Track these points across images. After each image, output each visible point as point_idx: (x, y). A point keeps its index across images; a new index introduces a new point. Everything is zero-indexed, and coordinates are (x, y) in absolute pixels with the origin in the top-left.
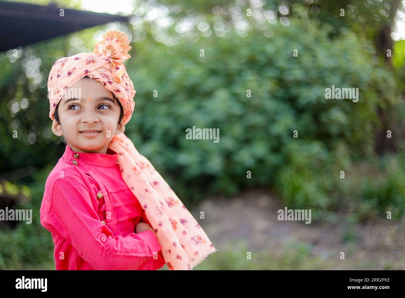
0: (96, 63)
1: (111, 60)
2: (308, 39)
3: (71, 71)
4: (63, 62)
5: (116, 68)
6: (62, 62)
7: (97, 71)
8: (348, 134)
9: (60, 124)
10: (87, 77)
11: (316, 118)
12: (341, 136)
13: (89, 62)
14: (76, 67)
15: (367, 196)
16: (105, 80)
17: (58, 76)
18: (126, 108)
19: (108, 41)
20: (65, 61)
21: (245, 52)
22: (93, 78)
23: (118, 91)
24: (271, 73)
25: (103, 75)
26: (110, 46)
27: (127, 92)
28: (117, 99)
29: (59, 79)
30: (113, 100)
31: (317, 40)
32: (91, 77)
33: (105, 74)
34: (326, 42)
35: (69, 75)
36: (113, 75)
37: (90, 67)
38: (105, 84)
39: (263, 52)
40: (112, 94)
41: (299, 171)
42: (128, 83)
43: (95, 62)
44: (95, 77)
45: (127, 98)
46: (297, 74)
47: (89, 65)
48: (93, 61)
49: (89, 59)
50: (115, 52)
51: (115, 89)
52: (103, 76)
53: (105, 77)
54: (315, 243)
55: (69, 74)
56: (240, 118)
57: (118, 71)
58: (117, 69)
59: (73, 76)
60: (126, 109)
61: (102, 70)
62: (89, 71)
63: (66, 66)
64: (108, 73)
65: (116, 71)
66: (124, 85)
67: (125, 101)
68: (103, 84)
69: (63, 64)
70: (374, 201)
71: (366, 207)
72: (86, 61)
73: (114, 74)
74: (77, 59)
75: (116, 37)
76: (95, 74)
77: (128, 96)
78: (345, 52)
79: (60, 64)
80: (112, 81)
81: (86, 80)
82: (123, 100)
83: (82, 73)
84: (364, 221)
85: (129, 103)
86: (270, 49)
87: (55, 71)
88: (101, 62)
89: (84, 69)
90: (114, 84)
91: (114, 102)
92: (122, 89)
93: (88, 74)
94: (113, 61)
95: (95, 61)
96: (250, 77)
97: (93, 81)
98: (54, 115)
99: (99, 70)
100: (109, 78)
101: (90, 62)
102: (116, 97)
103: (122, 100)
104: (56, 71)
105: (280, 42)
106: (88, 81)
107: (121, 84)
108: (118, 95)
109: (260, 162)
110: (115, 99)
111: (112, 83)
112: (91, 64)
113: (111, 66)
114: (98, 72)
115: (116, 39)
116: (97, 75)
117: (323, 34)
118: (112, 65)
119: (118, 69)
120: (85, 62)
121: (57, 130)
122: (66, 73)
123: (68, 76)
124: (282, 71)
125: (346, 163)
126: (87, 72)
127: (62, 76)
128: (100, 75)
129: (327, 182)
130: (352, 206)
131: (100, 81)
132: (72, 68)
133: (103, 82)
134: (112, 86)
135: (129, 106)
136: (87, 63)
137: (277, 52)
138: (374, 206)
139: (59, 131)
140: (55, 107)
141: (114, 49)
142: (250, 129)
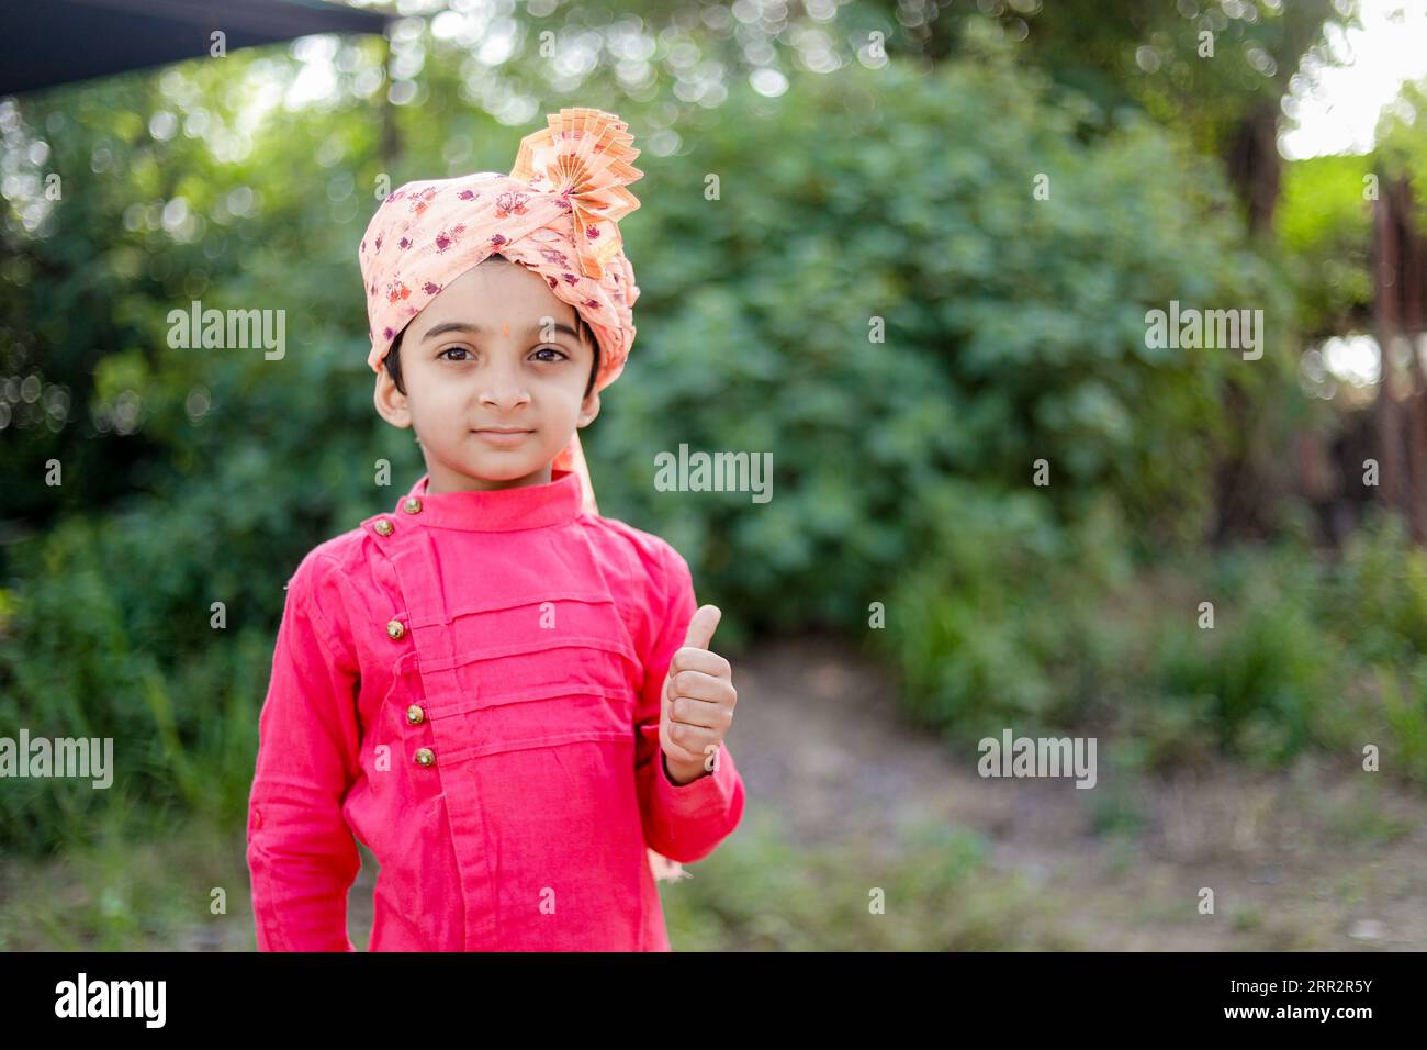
0: (527, 214)
1: (575, 205)
2: (1009, 135)
3: (448, 235)
4: (421, 199)
5: (591, 232)
6: (415, 196)
7: (531, 239)
8: (1126, 469)
9: (404, 393)
10: (497, 257)
11: (1025, 413)
12: (1107, 475)
13: (505, 211)
14: (464, 223)
15: (1181, 684)
16: (556, 271)
17: (404, 243)
18: (611, 349)
19: (568, 141)
20: (428, 198)
21: (790, 169)
22: (518, 262)
23: (594, 304)
24: (878, 244)
25: (550, 255)
26: (572, 156)
27: (617, 303)
28: (586, 326)
29: (408, 253)
30: (575, 329)
31: (1038, 143)
32: (513, 259)
33: (555, 252)
34: (1067, 155)
35: (441, 248)
36: (580, 253)
37: (511, 228)
38: (554, 283)
39: (852, 171)
40: (571, 312)
41: (960, 584)
42: (621, 274)
43: (526, 210)
44: (522, 260)
45: (617, 322)
46: (968, 255)
47: (506, 220)
48: (519, 208)
49: (505, 200)
50: (589, 182)
51: (583, 299)
52: (550, 259)
53: (555, 260)
54: (1000, 830)
55: (443, 242)
56: (768, 390)
57: (596, 243)
58: (594, 234)
59: (454, 252)
60: (608, 352)
61: (547, 238)
62: (508, 240)
63: (431, 215)
64: (563, 247)
65: (591, 241)
66: (610, 284)
67: (609, 331)
68: (549, 281)
69: (421, 207)
70: (1205, 703)
71: (1174, 718)
72: (498, 205)
73: (582, 251)
74: (467, 195)
75: (596, 133)
76: (522, 251)
77: (619, 316)
78: (1129, 189)
79: (409, 202)
80: (577, 276)
81: (495, 266)
82: (604, 328)
83: (483, 243)
84: (1168, 765)
85: (620, 337)
86: (877, 161)
87: (395, 223)
88: (542, 210)
89: (491, 234)
90: (584, 283)
91: (575, 335)
92: (604, 297)
93: (502, 249)
94: (580, 209)
95: (526, 206)
96: (813, 254)
97: (516, 272)
98: (384, 360)
99: (536, 236)
100: (567, 262)
101: (508, 209)
102: (583, 318)
103: (601, 330)
104: (397, 225)
105: (912, 140)
106: (502, 272)
107: (603, 282)
108: (589, 315)
109: (828, 548)
110: (581, 325)
111: (576, 280)
112: (513, 217)
113: (572, 224)
114: (534, 245)
115: (597, 140)
116: (532, 255)
117: (1060, 123)
118: (578, 221)
119: (594, 238)
120: (493, 208)
121: (393, 408)
122: (432, 240)
123: (437, 248)
124: (916, 237)
125: (1116, 568)
126: (499, 241)
127: (416, 247)
128: (539, 255)
129: (1049, 628)
130: (1129, 713)
131: (538, 274)
132: (452, 225)
133: (548, 277)
134: (578, 291)
135: (619, 343)
136: (498, 212)
137: (901, 173)
138: (1204, 719)
139: (400, 411)
140: (392, 340)
141: (585, 170)
142: (799, 432)
